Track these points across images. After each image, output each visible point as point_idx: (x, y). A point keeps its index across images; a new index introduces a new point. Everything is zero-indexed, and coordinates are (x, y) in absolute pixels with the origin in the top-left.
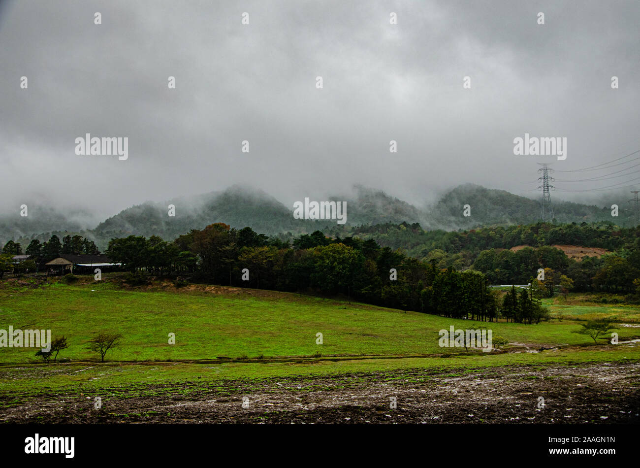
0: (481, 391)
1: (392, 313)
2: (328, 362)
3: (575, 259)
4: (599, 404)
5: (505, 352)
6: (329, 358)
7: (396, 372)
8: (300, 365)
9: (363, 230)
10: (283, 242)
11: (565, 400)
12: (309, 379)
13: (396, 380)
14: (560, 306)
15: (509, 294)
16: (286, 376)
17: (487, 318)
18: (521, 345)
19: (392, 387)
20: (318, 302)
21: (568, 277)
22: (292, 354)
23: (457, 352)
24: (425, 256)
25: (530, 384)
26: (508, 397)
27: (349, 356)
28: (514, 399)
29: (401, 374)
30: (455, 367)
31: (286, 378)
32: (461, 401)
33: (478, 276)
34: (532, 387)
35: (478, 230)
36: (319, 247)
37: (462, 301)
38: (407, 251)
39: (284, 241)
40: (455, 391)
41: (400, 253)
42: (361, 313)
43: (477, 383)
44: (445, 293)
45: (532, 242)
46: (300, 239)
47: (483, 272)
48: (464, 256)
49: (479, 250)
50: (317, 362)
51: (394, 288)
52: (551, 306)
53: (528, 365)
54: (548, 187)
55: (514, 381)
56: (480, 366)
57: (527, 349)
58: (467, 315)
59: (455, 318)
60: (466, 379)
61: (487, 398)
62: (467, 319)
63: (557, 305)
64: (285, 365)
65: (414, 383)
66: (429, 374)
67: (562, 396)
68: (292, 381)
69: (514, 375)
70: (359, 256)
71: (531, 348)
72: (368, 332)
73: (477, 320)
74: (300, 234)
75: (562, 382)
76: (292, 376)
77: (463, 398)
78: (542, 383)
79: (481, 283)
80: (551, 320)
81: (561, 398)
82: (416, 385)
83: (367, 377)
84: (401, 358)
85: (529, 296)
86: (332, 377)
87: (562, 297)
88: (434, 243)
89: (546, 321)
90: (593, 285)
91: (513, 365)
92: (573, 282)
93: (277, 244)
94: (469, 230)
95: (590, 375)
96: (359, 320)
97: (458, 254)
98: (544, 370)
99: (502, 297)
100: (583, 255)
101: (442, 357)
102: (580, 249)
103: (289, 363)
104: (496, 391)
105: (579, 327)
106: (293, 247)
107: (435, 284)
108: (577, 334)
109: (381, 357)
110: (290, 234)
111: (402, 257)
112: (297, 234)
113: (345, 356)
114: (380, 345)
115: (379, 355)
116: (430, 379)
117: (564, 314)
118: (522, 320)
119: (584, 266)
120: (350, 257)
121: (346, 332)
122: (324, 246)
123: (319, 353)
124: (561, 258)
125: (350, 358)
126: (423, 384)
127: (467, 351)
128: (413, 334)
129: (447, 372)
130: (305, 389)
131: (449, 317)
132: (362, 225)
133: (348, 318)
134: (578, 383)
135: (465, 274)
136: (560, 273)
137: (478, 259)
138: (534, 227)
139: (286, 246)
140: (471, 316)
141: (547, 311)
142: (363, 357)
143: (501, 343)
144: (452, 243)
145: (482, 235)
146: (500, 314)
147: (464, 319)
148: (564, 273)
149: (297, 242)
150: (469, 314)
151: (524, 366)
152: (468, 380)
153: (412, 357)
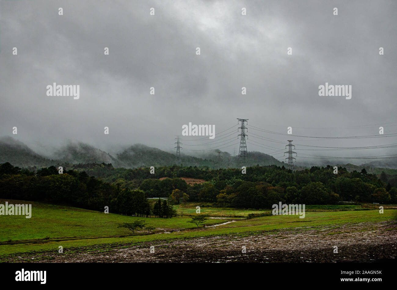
0: (139, 255)
1: (94, 213)
2: (53, 242)
3: (191, 185)
4: (196, 259)
5: (153, 233)
6: (54, 240)
7: (94, 246)
8: (36, 244)
9: (80, 166)
10: (30, 172)
11: (180, 257)
12: (40, 253)
13: (93, 251)
14: (182, 209)
15: (157, 202)
16: (25, 252)
17: (145, 216)
18: (162, 229)
19: (90, 256)
20: (50, 207)
21: (187, 194)
22: (31, 238)
23: (128, 234)
24: (114, 182)
25: (164, 250)
26: (153, 258)
27: (67, 238)
28: (156, 259)
29: (96, 247)
30: (126, 242)
31: (25, 253)
32: (128, 261)
33: (142, 193)
34: (166, 251)
35: (143, 168)
36: (53, 175)
37: (133, 206)
38: (104, 178)
39: (32, 171)
40: (125, 256)
41: (100, 180)
42: (76, 213)
43: (137, 251)
44: (124, 202)
45: (170, 176)
46: (41, 170)
47: (144, 191)
48: (135, 182)
49: (143, 179)
50: (47, 242)
51: (96, 199)
52: (178, 209)
53: (164, 240)
54: (179, 147)
55: (157, 249)
56: (140, 241)
57: (165, 232)
58: (135, 214)
59: (128, 215)
60: (131, 249)
61: (142, 259)
62: (135, 216)
63: (181, 208)
64: (26, 245)
65: (103, 252)
66: (112, 247)
67: (179, 256)
68: (29, 255)
69: (157, 245)
70: (76, 181)
71: (167, 231)
72: (78, 224)
73: (140, 216)
74: (41, 168)
75: (180, 248)
76: (29, 252)
77: (129, 260)
78: (170, 250)
79: (143, 197)
80: (178, 216)
81: (179, 257)
82: (104, 253)
83: (76, 250)
84: (97, 238)
85: (167, 204)
86: (55, 251)
87: (183, 204)
88: (119, 175)
89: (175, 216)
90: (199, 198)
91: (157, 240)
92: (189, 196)
93: (26, 172)
94: (138, 168)
95: (194, 244)
96: (74, 217)
97: (132, 181)
98: (172, 242)
99: (153, 204)
100: (194, 183)
101: (120, 237)
102: (193, 180)
103: (28, 244)
104: (147, 255)
105: (191, 219)
106: (37, 175)
107: (119, 197)
108: (190, 223)
109: (86, 238)
110: (36, 167)
111: (101, 182)
112: (39, 167)
113: (64, 238)
114: (85, 231)
115: (85, 237)
116: (112, 250)
117: (184, 213)
118: (163, 216)
119: (194, 188)
120: (71, 182)
121: (66, 224)
122: (56, 175)
123: (48, 237)
124: (184, 184)
125: (67, 239)
126: (108, 252)
127: (134, 233)
128: (105, 225)
129: (121, 246)
130: (36, 259)
131: (125, 215)
132: (79, 164)
133: (68, 216)
134: (188, 248)
135: (135, 192)
136: (183, 192)
137: (143, 184)
138: (171, 168)
139: (32, 174)
140: (137, 214)
141: (176, 212)
142: (75, 238)
143: (152, 229)
144: (129, 175)
145: (145, 171)
146: (152, 213)
147: (133, 216)
148: (185, 192)
149: (39, 172)
150: (136, 213)
151: (162, 241)
152: (133, 249)
153: (103, 237)
